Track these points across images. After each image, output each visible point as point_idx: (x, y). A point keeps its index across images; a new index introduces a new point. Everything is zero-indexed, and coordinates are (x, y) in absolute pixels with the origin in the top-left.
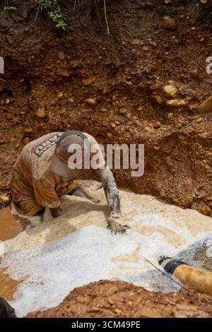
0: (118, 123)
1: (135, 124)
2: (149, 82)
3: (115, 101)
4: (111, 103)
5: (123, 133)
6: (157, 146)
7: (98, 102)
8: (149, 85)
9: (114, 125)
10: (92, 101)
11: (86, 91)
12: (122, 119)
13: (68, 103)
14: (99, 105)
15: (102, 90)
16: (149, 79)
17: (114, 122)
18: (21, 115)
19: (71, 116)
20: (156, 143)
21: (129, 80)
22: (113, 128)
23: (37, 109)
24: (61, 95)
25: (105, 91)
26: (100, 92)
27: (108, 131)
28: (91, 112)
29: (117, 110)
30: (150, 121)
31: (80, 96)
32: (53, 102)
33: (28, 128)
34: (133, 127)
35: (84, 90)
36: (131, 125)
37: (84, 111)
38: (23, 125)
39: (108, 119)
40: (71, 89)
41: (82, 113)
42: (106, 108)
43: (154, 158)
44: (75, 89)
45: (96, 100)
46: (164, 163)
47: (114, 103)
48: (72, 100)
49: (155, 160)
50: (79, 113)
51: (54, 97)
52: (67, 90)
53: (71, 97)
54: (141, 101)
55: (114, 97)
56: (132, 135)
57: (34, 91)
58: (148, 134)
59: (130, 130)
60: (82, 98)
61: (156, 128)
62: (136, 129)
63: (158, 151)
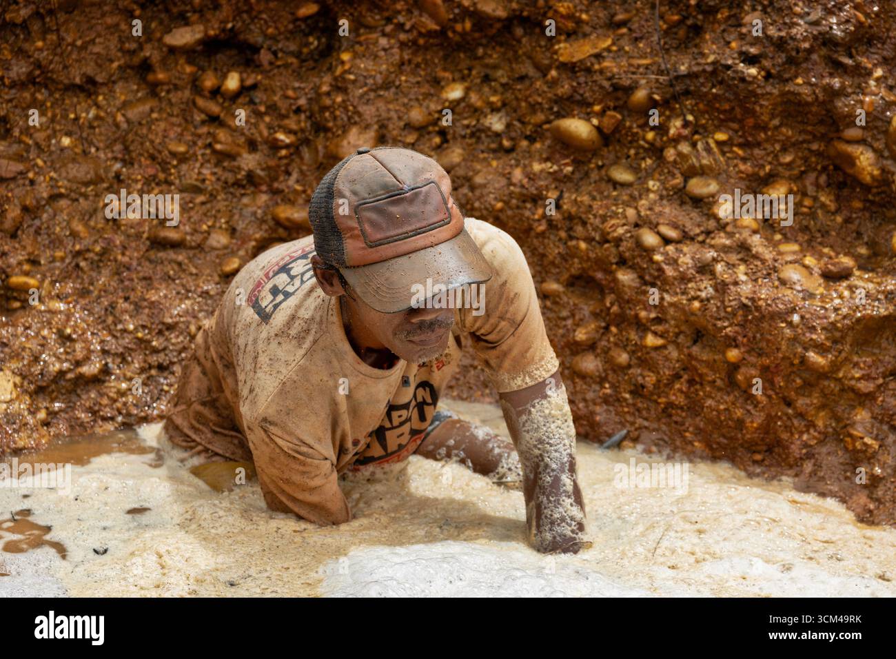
0: (672, 233)
1: (744, 247)
2: (836, 83)
3: (676, 140)
4: (656, 151)
5: (684, 279)
6: (820, 348)
7: (606, 137)
8: (833, 94)
9: (650, 239)
10: (579, 127)
11: (565, 88)
12: (691, 220)
13: (478, 133)
14: (608, 154)
15: (630, 90)
16: (837, 67)
17: (654, 227)
18: (275, 146)
19: (479, 180)
20: (819, 336)
21: (751, 60)
22: (648, 251)
23: (345, 130)
24: (455, 93)
25: (640, 95)
26: (619, 93)
27: (622, 262)
28: (568, 178)
29: (678, 180)
30: (809, 246)
31: (534, 108)
32: (417, 115)
33: (292, 203)
34: (733, 258)
35: (554, 83)
36: (726, 249)
37: (537, 167)
38: (275, 192)
39: (631, 212)
40: (502, 75)
41: (531, 177)
42: (636, 170)
43: (801, 402)
44: (522, 78)
45: (598, 129)
46: (840, 434)
47: (670, 154)
48: (497, 123)
49: (801, 415)
50: (518, 174)
51: (428, 96)
52: (486, 79)
53: (494, 109)
54: (788, 159)
55: (675, 126)
56: (721, 288)
57: (346, 57)
58: (788, 295)
59: (719, 268)
60: (540, 117)
61: (832, 277)
62: (742, 268)
63: (822, 375)
